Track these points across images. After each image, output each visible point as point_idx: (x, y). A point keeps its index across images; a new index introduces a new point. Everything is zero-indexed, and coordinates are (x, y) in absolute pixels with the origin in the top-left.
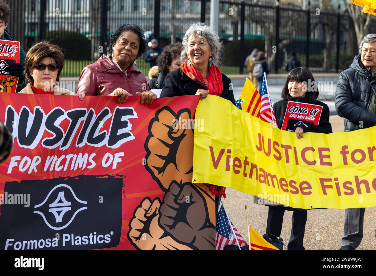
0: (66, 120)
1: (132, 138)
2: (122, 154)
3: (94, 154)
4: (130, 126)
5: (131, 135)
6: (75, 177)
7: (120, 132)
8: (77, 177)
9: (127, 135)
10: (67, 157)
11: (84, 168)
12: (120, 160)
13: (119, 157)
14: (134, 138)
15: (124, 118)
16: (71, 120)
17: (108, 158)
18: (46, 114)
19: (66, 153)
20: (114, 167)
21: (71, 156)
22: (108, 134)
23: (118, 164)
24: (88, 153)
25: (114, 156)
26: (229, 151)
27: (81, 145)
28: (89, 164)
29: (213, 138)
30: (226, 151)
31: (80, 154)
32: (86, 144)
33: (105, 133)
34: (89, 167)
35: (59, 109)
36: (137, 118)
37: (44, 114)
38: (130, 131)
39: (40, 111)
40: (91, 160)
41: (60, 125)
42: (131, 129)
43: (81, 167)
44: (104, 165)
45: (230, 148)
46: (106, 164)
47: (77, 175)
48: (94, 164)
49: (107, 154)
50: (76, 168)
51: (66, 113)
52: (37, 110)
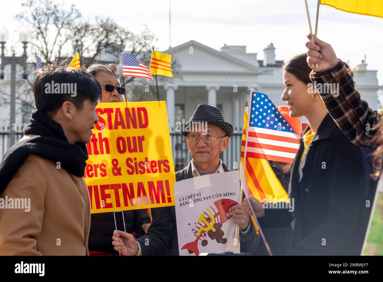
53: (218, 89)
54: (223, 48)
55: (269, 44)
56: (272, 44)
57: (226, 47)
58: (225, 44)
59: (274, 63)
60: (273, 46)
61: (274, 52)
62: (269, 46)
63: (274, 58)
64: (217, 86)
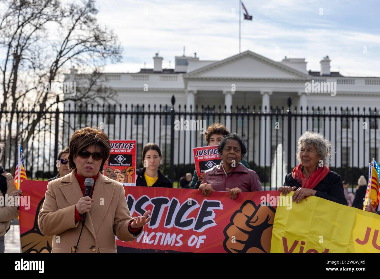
0: (150, 205)
1: (214, 224)
2: (205, 237)
3: (181, 235)
4: (214, 215)
5: (213, 222)
6: (165, 251)
7: (205, 219)
8: (166, 251)
9: (210, 222)
10: (157, 234)
11: (172, 245)
12: (203, 242)
13: (202, 239)
14: (216, 224)
15: (209, 209)
16: (154, 206)
17: (194, 239)
18: (136, 200)
19: (156, 230)
20: (198, 246)
21: (161, 234)
22: (195, 220)
23: (201, 244)
24: (176, 234)
25: (198, 238)
26: (303, 243)
27: (169, 227)
28: (177, 242)
29: (287, 230)
30: (300, 242)
31: (169, 234)
32: (174, 226)
33: (193, 220)
34: (177, 245)
35: (145, 197)
36: (222, 209)
37: (134, 200)
38: (213, 219)
39: (131, 198)
40: (178, 239)
41: (145, 209)
42: (214, 217)
43: (170, 244)
44: (189, 244)
45: (303, 240)
46: (191, 243)
47: (166, 249)
48: (181, 243)
49: (193, 236)
50: (165, 244)
51: (150, 200)
52: (130, 197)
53: (271, 93)
54: (283, 60)
55: (325, 56)
56: (327, 57)
57: (286, 60)
58: (286, 57)
59: (329, 73)
60: (329, 59)
61: (329, 64)
62: (325, 58)
63: (329, 70)
64: (270, 91)
